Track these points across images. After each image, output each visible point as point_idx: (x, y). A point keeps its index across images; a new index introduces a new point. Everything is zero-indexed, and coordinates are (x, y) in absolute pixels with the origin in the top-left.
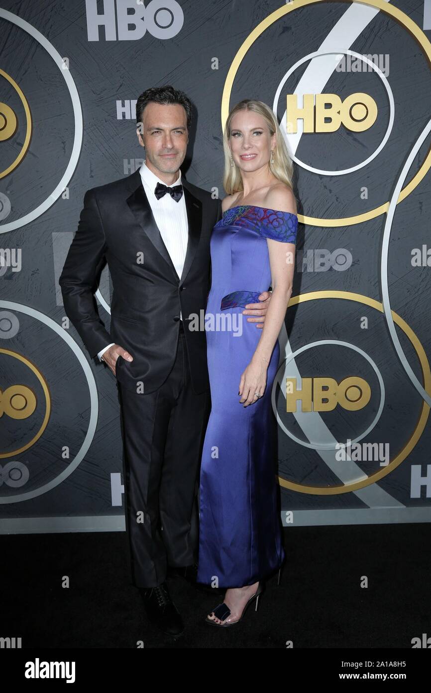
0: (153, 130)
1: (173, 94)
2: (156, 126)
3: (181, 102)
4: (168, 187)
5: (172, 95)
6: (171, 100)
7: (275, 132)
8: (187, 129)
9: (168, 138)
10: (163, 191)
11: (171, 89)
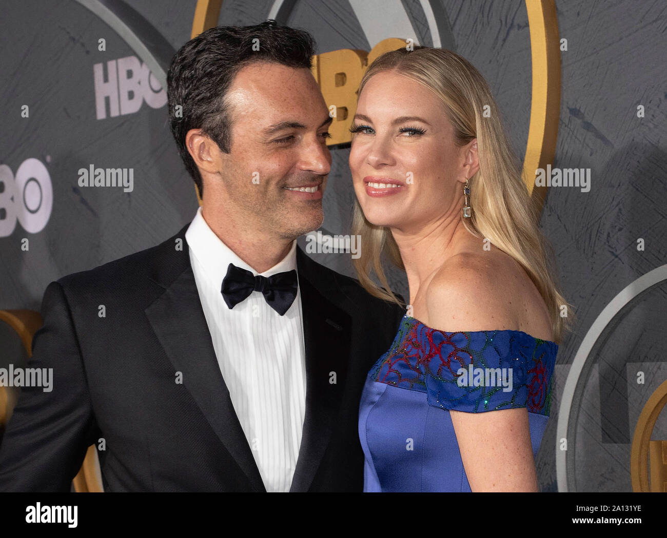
4: (258, 277)
7: (474, 137)
10: (245, 285)
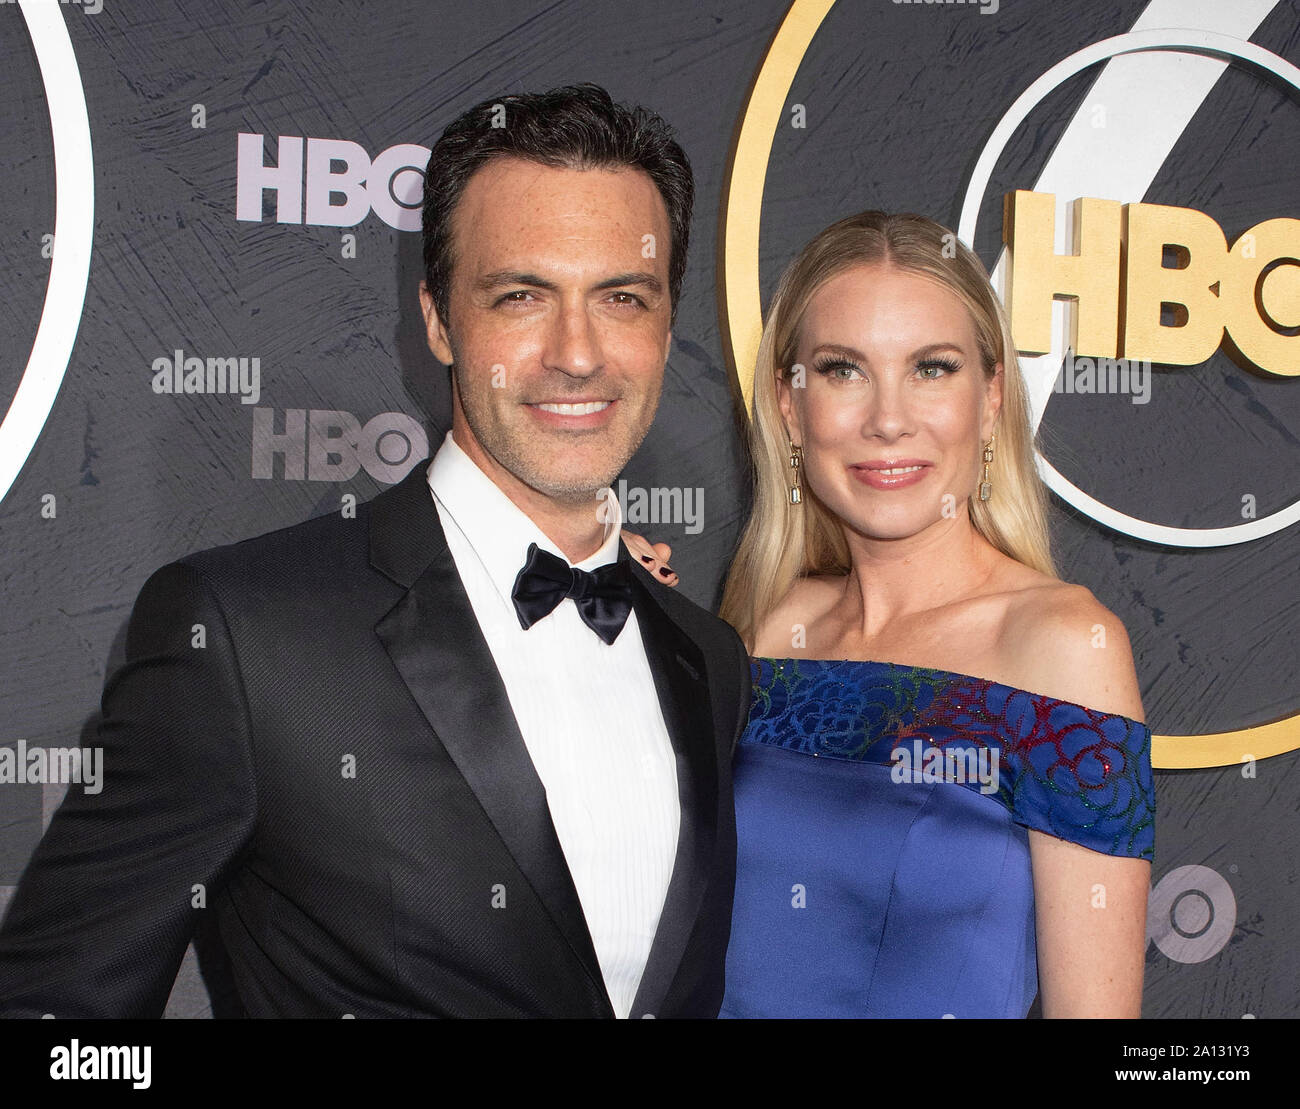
0: (503, 283)
1: (610, 120)
2: (520, 264)
3: (646, 162)
5: (602, 123)
6: (597, 148)
8: (666, 289)
9: (575, 324)
11: (599, 102)
